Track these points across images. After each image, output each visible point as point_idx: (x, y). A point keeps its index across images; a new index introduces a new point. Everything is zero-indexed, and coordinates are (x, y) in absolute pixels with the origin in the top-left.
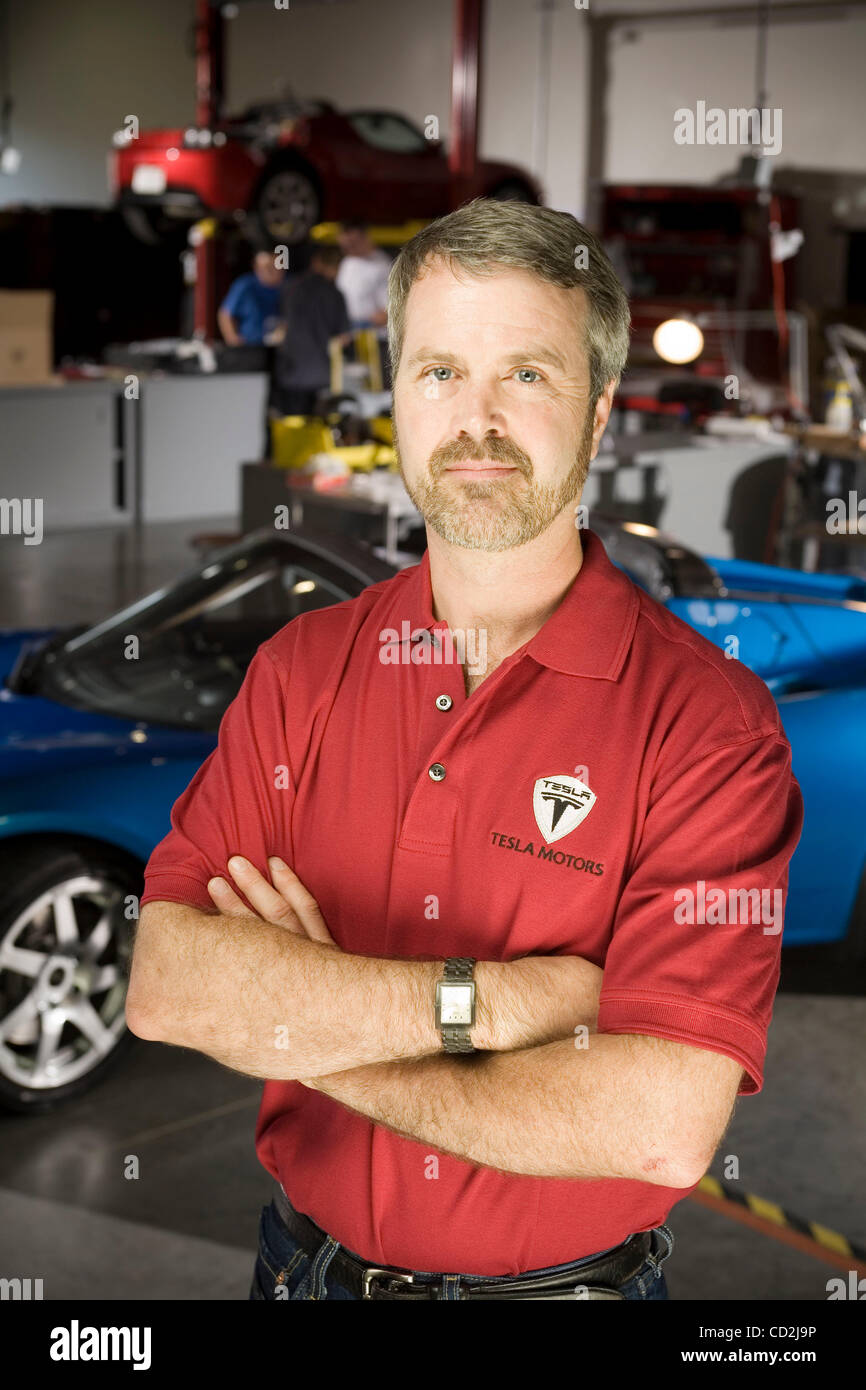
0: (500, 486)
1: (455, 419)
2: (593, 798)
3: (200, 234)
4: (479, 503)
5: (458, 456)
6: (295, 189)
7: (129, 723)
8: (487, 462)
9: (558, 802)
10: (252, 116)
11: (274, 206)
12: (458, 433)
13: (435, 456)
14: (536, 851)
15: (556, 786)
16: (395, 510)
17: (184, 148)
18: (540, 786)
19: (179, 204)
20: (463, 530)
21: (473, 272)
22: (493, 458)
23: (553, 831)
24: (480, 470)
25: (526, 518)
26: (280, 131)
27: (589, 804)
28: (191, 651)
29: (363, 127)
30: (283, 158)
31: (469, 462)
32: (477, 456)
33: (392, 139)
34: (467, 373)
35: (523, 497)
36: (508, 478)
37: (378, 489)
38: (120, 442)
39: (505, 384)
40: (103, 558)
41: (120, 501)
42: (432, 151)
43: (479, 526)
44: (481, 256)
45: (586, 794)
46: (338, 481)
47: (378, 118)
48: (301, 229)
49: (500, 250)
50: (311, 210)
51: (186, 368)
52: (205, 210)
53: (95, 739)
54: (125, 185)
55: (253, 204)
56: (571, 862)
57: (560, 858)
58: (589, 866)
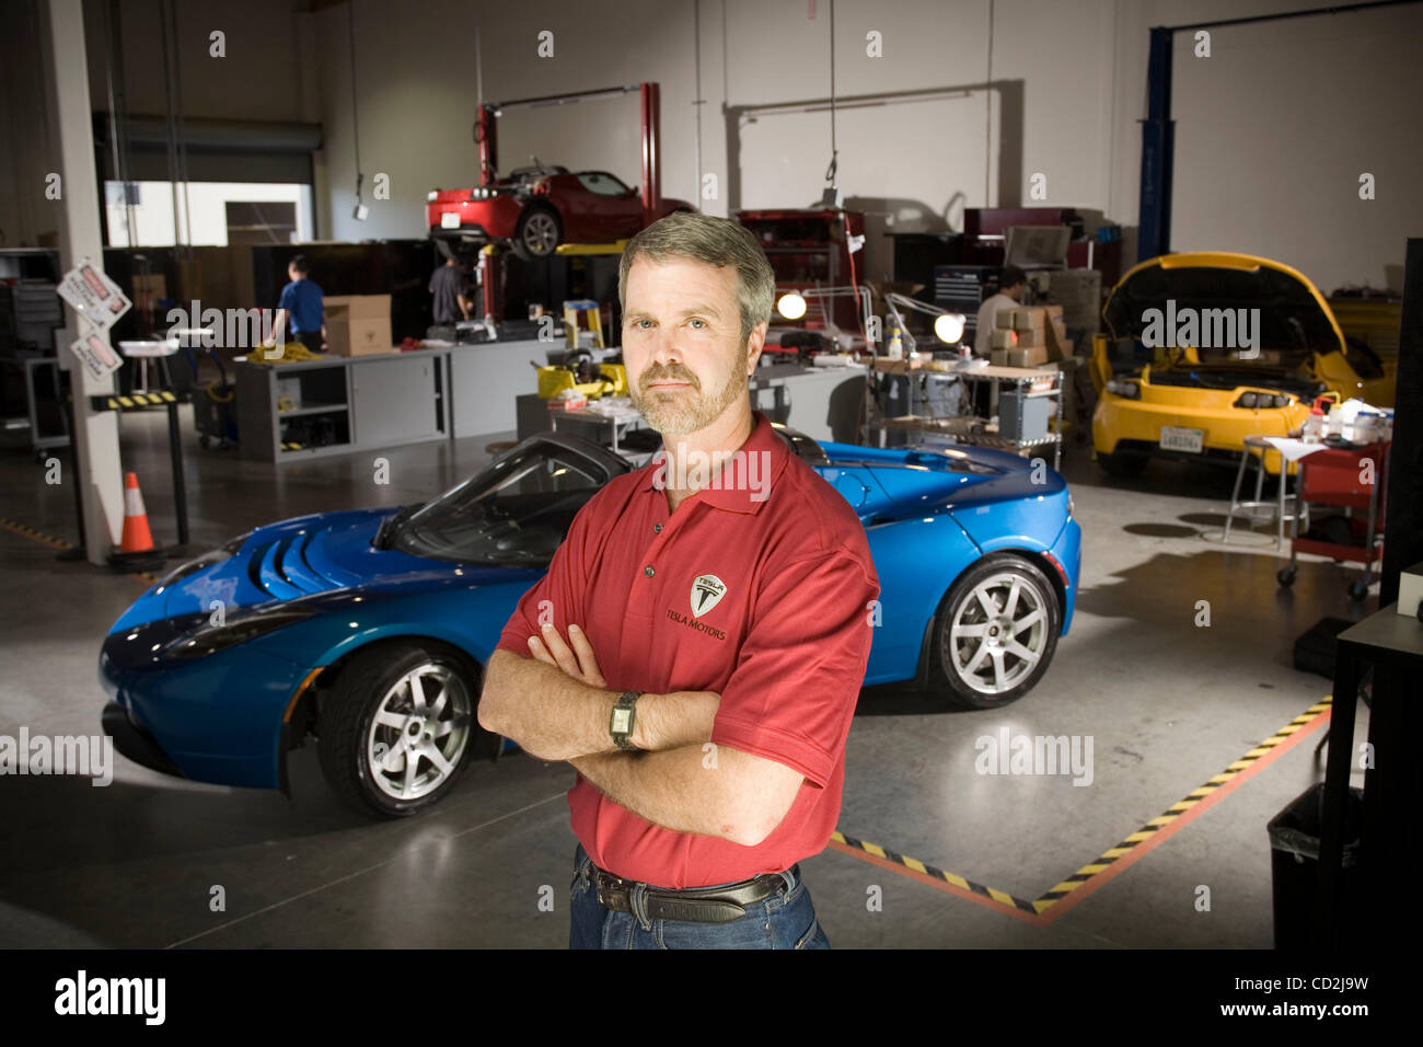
0: (680, 394)
1: (652, 354)
2: (725, 590)
3: (484, 254)
5: (653, 377)
6: (544, 223)
7: (453, 564)
8: (671, 380)
9: (705, 591)
10: (515, 178)
11: (531, 233)
12: (653, 362)
13: (642, 377)
14: (688, 621)
15: (705, 582)
16: (617, 422)
17: (472, 200)
18: (697, 581)
19: (470, 235)
20: (658, 421)
23: (699, 610)
24: (667, 384)
26: (534, 186)
27: (722, 593)
28: (490, 516)
29: (585, 181)
30: (536, 203)
31: (661, 380)
32: (665, 376)
33: (605, 188)
35: (695, 402)
36: (684, 389)
37: (605, 408)
38: (438, 389)
39: (682, 329)
40: (431, 463)
41: (440, 427)
42: (631, 194)
43: (668, 418)
44: (661, 251)
45: (720, 588)
46: (579, 405)
47: (595, 176)
48: (548, 249)
49: (674, 246)
50: (554, 236)
51: (479, 338)
52: (488, 238)
53: (428, 575)
54: (436, 225)
55: (517, 233)
56: (708, 629)
57: (701, 627)
58: (716, 633)
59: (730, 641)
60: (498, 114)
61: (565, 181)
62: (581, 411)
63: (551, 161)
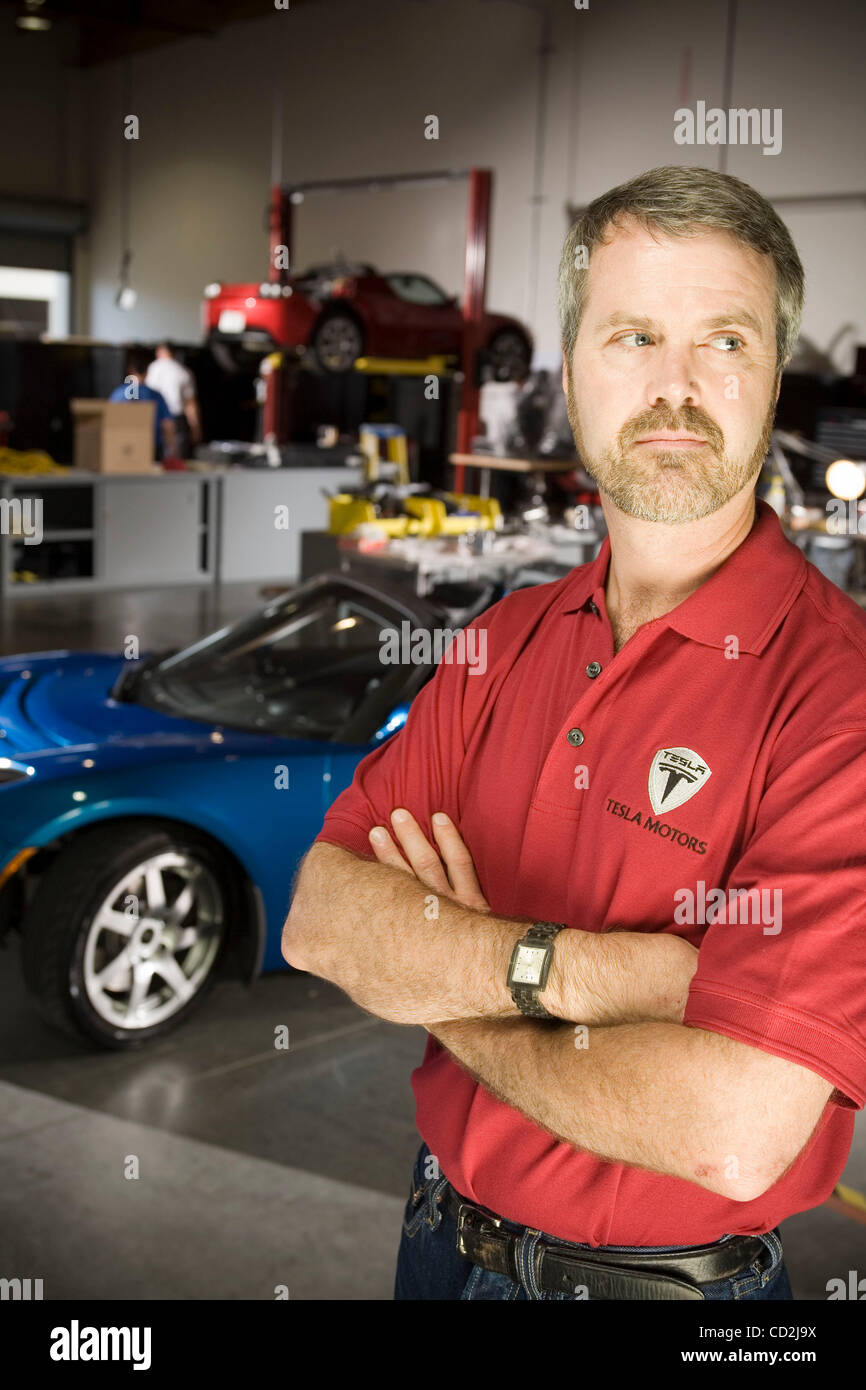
0: (692, 457)
1: (649, 388)
2: (708, 773)
3: (269, 365)
4: (671, 472)
5: (653, 426)
6: (344, 330)
7: (208, 727)
8: (682, 432)
9: (673, 773)
10: (313, 275)
11: (327, 343)
12: (653, 401)
13: (626, 426)
14: (644, 820)
15: (674, 758)
16: (424, 568)
17: (259, 297)
18: (660, 757)
19: (253, 342)
20: (653, 500)
21: (671, 232)
22: (688, 428)
23: (661, 804)
24: (675, 439)
25: (716, 494)
26: (333, 287)
27: (703, 779)
28: (260, 671)
29: (397, 286)
30: (335, 306)
31: (665, 432)
32: (673, 426)
33: (418, 294)
34: (662, 339)
35: (713, 472)
36: (699, 450)
37: (410, 551)
38: (205, 519)
39: (701, 351)
40: (190, 608)
41: (204, 565)
42: (449, 305)
43: (670, 496)
44: (681, 216)
45: (700, 769)
46: (378, 545)
47: (408, 279)
48: (348, 362)
49: (701, 210)
50: (355, 347)
51: (260, 463)
52: (275, 345)
53: (179, 740)
54: (213, 327)
55: (312, 341)
56: (676, 836)
57: (665, 831)
58: (692, 843)
59: (712, 856)
60: (297, 198)
61: (371, 283)
62: (381, 553)
63: (358, 256)
